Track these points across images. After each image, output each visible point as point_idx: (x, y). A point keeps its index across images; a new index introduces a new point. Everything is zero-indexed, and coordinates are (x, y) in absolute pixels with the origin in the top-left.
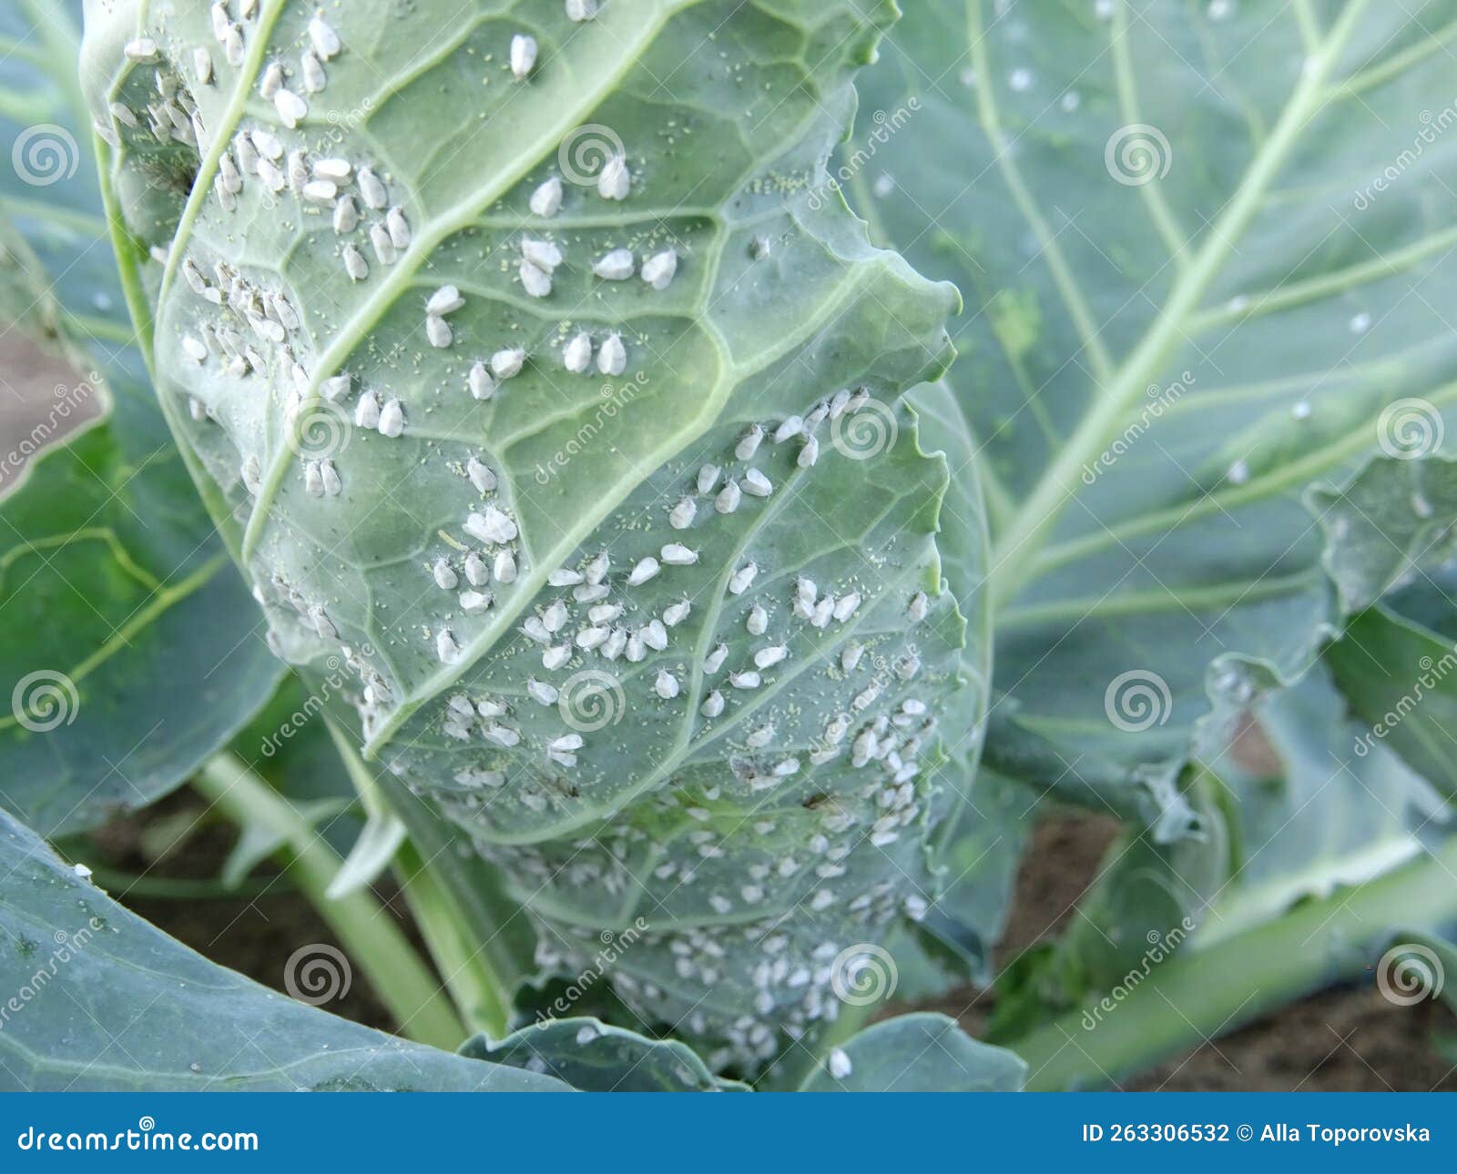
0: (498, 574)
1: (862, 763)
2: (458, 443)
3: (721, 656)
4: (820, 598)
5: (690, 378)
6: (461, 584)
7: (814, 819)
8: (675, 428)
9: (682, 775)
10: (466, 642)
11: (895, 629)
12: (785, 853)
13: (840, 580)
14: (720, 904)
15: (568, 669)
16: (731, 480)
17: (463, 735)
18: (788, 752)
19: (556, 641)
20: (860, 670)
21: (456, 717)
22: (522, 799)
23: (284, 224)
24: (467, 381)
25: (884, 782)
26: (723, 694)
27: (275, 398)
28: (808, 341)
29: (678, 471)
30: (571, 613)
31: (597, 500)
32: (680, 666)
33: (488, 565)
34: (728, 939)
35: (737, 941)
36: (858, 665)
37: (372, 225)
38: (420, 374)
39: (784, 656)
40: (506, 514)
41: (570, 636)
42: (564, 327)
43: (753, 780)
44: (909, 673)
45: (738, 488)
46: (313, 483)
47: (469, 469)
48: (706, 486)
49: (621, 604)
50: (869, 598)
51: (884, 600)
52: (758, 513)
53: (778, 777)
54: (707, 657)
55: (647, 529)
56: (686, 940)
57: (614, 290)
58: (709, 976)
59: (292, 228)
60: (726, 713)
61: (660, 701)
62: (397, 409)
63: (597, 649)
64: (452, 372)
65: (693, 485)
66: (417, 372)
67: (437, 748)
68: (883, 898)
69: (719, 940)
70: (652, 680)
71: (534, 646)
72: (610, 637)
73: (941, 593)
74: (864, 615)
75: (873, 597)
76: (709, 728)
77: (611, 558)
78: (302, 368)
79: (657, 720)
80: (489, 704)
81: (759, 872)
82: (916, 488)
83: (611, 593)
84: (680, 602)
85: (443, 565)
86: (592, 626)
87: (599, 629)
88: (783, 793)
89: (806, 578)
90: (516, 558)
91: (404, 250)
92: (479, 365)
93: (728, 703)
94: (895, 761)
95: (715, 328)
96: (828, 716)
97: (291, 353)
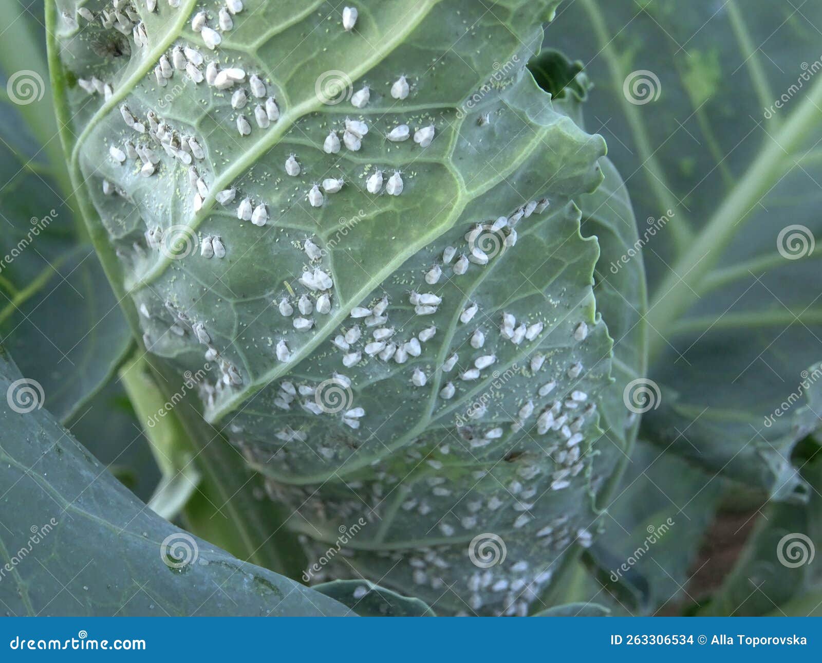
0: (319, 308)
1: (545, 432)
2: (300, 230)
3: (453, 361)
4: (517, 326)
5: (440, 198)
6: (296, 313)
7: (512, 469)
8: (431, 227)
9: (425, 436)
10: (296, 348)
11: (566, 345)
12: (492, 493)
13: (530, 315)
14: (447, 529)
15: (358, 367)
16: (464, 255)
17: (286, 406)
18: (495, 423)
19: (352, 350)
20: (543, 371)
21: (284, 395)
22: (319, 450)
23: (201, 101)
24: (307, 195)
25: (559, 446)
26: (454, 385)
27: (178, 194)
28: (511, 176)
29: (431, 251)
30: (362, 332)
31: (383, 267)
32: (428, 367)
33: (314, 303)
34: (451, 556)
35: (457, 557)
36: (541, 367)
37: (256, 106)
38: (279, 190)
39: (494, 362)
40: (326, 272)
41: (361, 346)
42: (367, 168)
43: (472, 441)
44: (575, 373)
45: (467, 260)
46: (206, 250)
47: (306, 246)
48: (448, 259)
49: (393, 327)
50: (548, 326)
51: (559, 327)
52: (479, 274)
53: (488, 439)
54: (445, 361)
55: (411, 283)
56: (422, 556)
57: (397, 147)
58: (437, 583)
59: (206, 103)
60: (456, 397)
61: (415, 388)
62: (264, 210)
63: (377, 355)
64: (298, 190)
65: (440, 258)
66: (277, 189)
67: (267, 415)
68: (560, 528)
69: (444, 556)
70: (410, 374)
71: (338, 352)
72: (385, 348)
73: (596, 323)
74: (545, 337)
75: (551, 325)
76: (444, 406)
77: (389, 301)
78: (203, 181)
79: (412, 400)
80: (306, 387)
81: (475, 506)
82: (578, 258)
83: (388, 321)
84: (429, 328)
85: (286, 302)
86: (375, 341)
87: (379, 343)
88: (492, 450)
89: (509, 313)
90: (331, 299)
91: (276, 121)
92: (315, 187)
93: (457, 390)
94: (566, 432)
95: (456, 170)
96: (521, 400)
97: (196, 171)
